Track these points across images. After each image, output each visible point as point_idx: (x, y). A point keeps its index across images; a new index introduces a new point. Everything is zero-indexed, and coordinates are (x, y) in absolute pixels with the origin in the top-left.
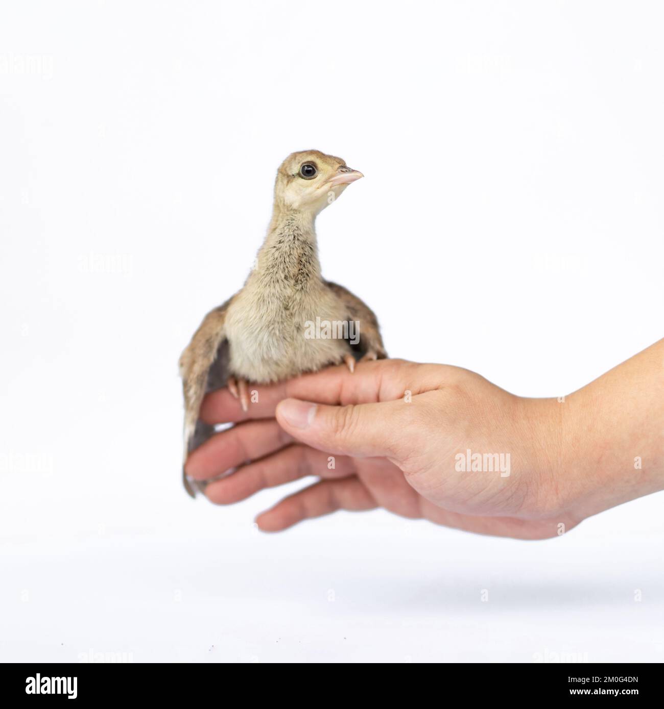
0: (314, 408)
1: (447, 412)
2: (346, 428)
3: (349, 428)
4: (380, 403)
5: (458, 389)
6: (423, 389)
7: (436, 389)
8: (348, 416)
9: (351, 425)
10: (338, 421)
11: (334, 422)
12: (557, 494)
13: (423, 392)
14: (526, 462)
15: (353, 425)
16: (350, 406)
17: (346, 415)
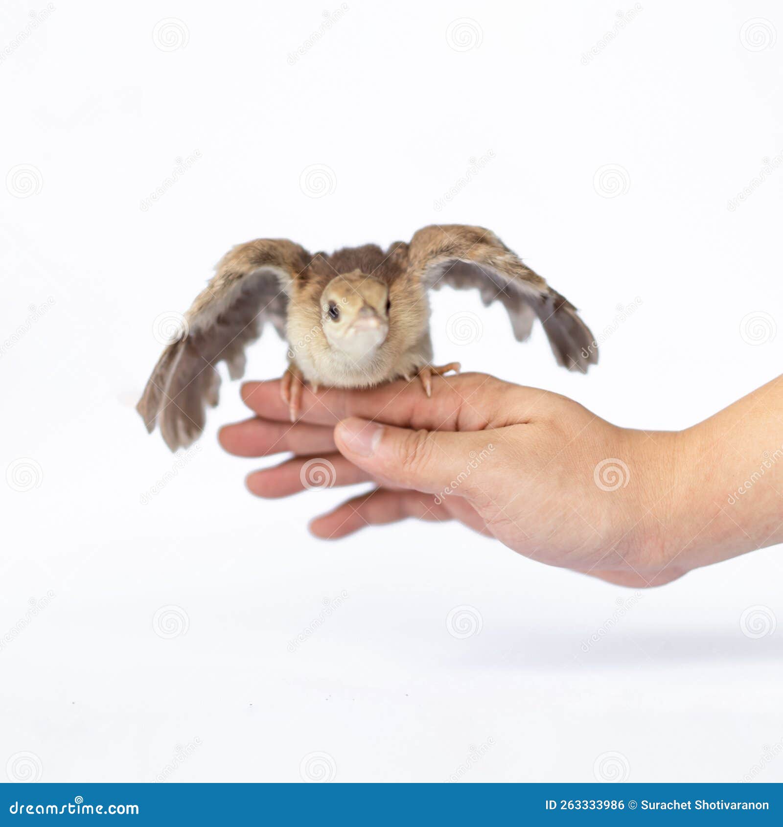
0: (380, 429)
1: (538, 454)
2: (417, 460)
3: (420, 460)
4: (459, 433)
5: (552, 425)
6: (510, 420)
7: (526, 423)
8: (420, 446)
9: (423, 456)
10: (407, 451)
11: (403, 451)
12: (663, 551)
13: (511, 424)
14: (629, 518)
15: (425, 457)
16: (424, 431)
17: (418, 443)
